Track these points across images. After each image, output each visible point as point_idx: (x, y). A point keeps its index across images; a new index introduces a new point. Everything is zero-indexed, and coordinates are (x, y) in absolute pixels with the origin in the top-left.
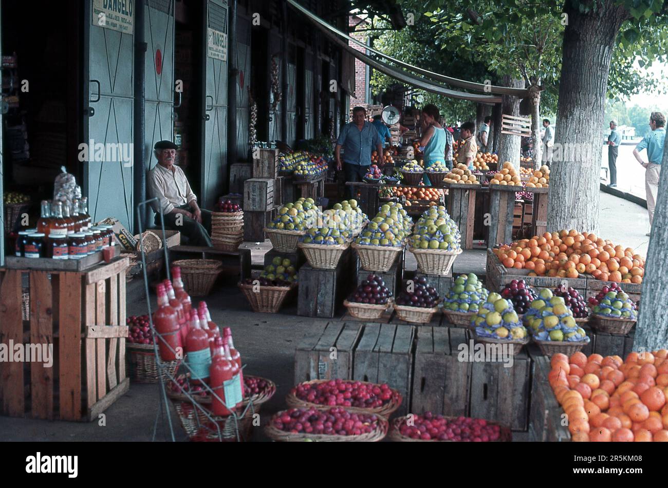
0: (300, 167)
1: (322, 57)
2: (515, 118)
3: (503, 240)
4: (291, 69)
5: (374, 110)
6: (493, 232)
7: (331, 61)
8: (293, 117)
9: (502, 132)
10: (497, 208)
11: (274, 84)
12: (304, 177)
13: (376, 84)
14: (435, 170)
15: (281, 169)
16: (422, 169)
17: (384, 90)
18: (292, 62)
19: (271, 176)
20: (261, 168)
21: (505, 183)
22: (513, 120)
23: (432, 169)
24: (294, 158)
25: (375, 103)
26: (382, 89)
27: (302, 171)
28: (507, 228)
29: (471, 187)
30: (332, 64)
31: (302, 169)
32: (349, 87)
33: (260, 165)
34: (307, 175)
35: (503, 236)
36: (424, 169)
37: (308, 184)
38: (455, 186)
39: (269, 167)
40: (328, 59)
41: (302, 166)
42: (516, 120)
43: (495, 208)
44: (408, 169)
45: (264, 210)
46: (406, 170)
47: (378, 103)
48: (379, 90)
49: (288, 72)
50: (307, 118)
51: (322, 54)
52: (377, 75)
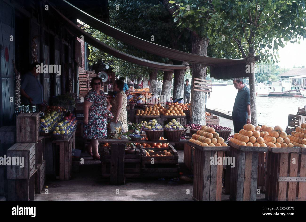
0: (58, 128)
1: (65, 43)
2: (202, 80)
3: (249, 195)
4: (46, 48)
5: (90, 74)
6: (240, 188)
7: (69, 46)
8: (48, 81)
9: (194, 90)
10: (243, 167)
11: (34, 58)
12: (62, 136)
13: (91, 59)
14: (173, 128)
15: (41, 130)
16: (161, 127)
17: (96, 63)
18: (46, 44)
19: (33, 140)
20: (23, 133)
21: (252, 145)
22: (201, 81)
23: (171, 127)
24: (52, 118)
25: (89, 70)
26: (95, 62)
27: (60, 132)
28: (252, 185)
29: (221, 149)
30: (70, 47)
31: (59, 130)
32: (79, 61)
33: (23, 131)
34: (65, 135)
35: (249, 192)
36: (164, 127)
37: (65, 142)
38: (207, 149)
39: (31, 132)
40: (67, 44)
41: (60, 127)
42: (203, 81)
43: (241, 167)
44: (150, 127)
45: (26, 177)
46: (149, 129)
47: (91, 70)
48: (93, 63)
49: (44, 51)
50: (57, 81)
51: (64, 40)
52: (92, 54)
